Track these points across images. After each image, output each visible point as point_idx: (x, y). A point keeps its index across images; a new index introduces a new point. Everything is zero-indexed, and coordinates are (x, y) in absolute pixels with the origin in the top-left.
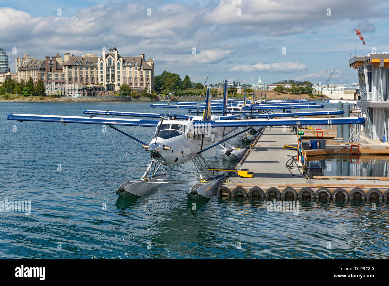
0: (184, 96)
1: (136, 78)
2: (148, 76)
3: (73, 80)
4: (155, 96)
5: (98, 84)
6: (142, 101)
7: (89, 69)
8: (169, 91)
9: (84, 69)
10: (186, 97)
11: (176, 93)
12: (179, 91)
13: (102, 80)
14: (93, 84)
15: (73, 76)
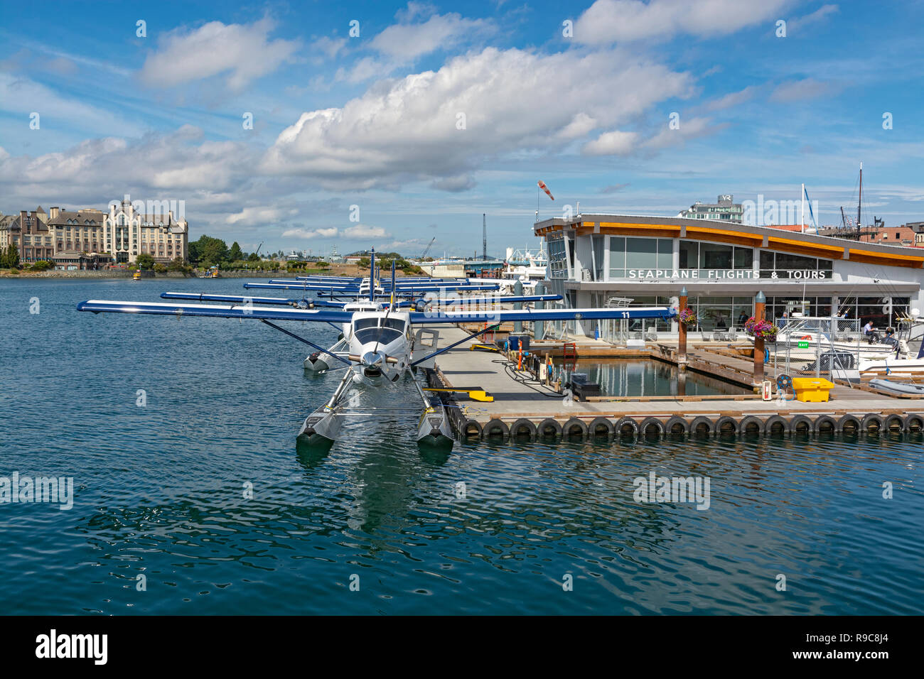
0: (232, 271)
1: (161, 245)
2: (179, 241)
3: (64, 246)
4: (190, 270)
5: (102, 251)
6: (171, 277)
7: (89, 231)
8: (210, 263)
9: (81, 231)
10: (234, 272)
11: (220, 267)
12: (225, 264)
13: (109, 247)
14: (95, 252)
15: (64, 240)
